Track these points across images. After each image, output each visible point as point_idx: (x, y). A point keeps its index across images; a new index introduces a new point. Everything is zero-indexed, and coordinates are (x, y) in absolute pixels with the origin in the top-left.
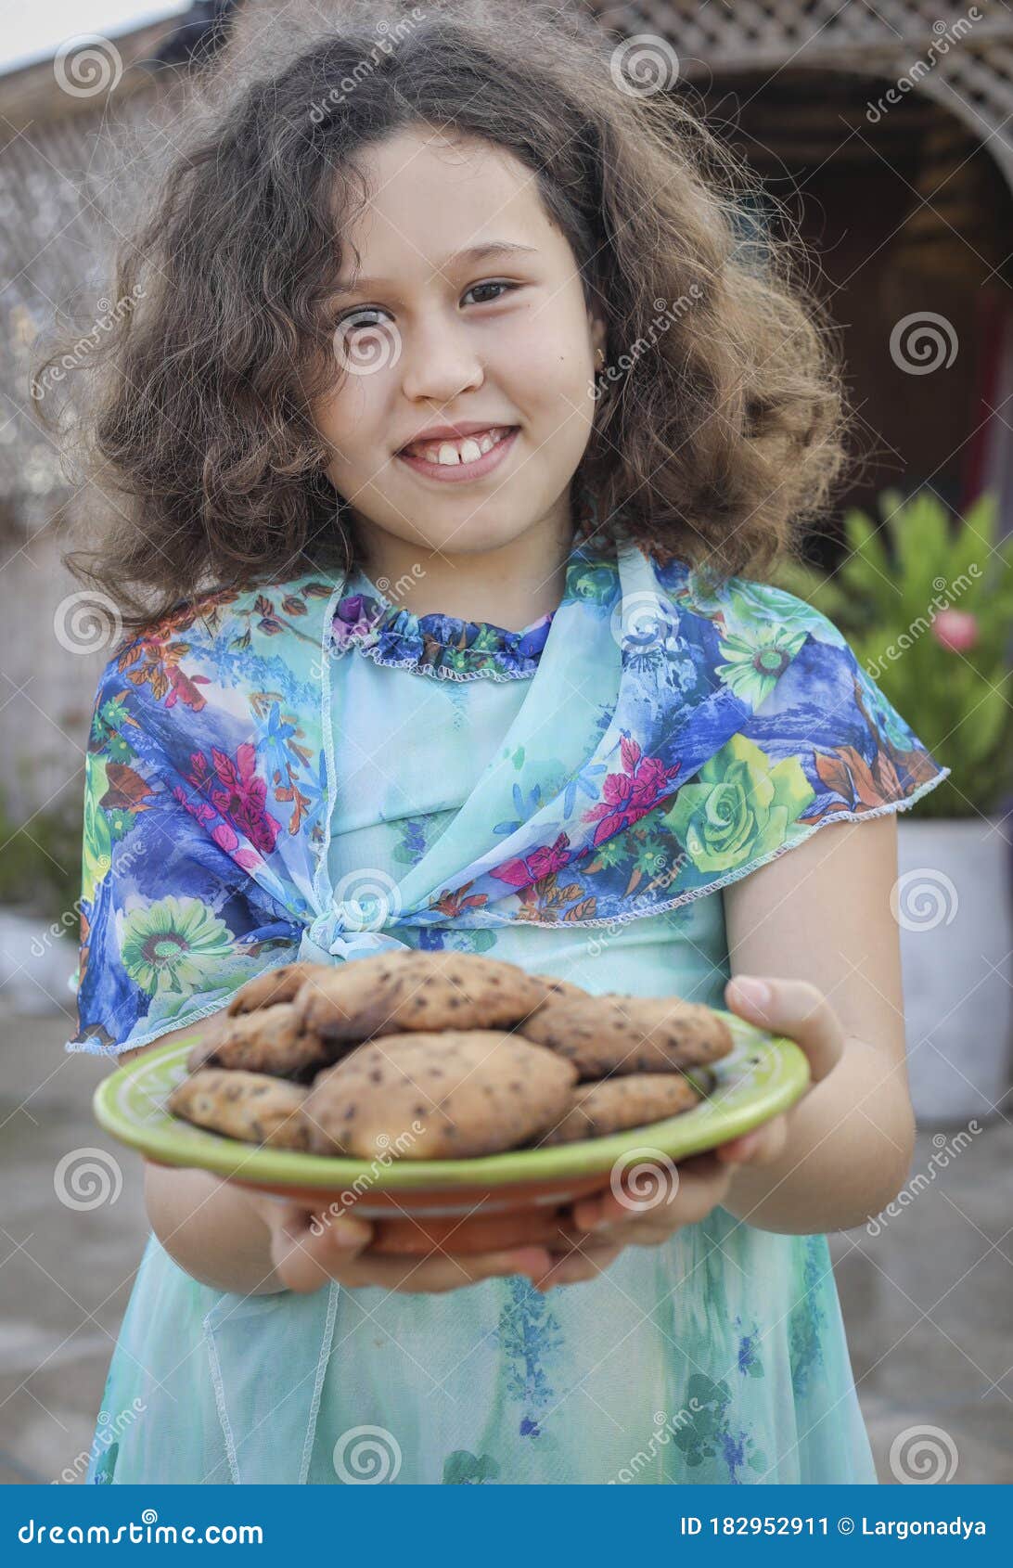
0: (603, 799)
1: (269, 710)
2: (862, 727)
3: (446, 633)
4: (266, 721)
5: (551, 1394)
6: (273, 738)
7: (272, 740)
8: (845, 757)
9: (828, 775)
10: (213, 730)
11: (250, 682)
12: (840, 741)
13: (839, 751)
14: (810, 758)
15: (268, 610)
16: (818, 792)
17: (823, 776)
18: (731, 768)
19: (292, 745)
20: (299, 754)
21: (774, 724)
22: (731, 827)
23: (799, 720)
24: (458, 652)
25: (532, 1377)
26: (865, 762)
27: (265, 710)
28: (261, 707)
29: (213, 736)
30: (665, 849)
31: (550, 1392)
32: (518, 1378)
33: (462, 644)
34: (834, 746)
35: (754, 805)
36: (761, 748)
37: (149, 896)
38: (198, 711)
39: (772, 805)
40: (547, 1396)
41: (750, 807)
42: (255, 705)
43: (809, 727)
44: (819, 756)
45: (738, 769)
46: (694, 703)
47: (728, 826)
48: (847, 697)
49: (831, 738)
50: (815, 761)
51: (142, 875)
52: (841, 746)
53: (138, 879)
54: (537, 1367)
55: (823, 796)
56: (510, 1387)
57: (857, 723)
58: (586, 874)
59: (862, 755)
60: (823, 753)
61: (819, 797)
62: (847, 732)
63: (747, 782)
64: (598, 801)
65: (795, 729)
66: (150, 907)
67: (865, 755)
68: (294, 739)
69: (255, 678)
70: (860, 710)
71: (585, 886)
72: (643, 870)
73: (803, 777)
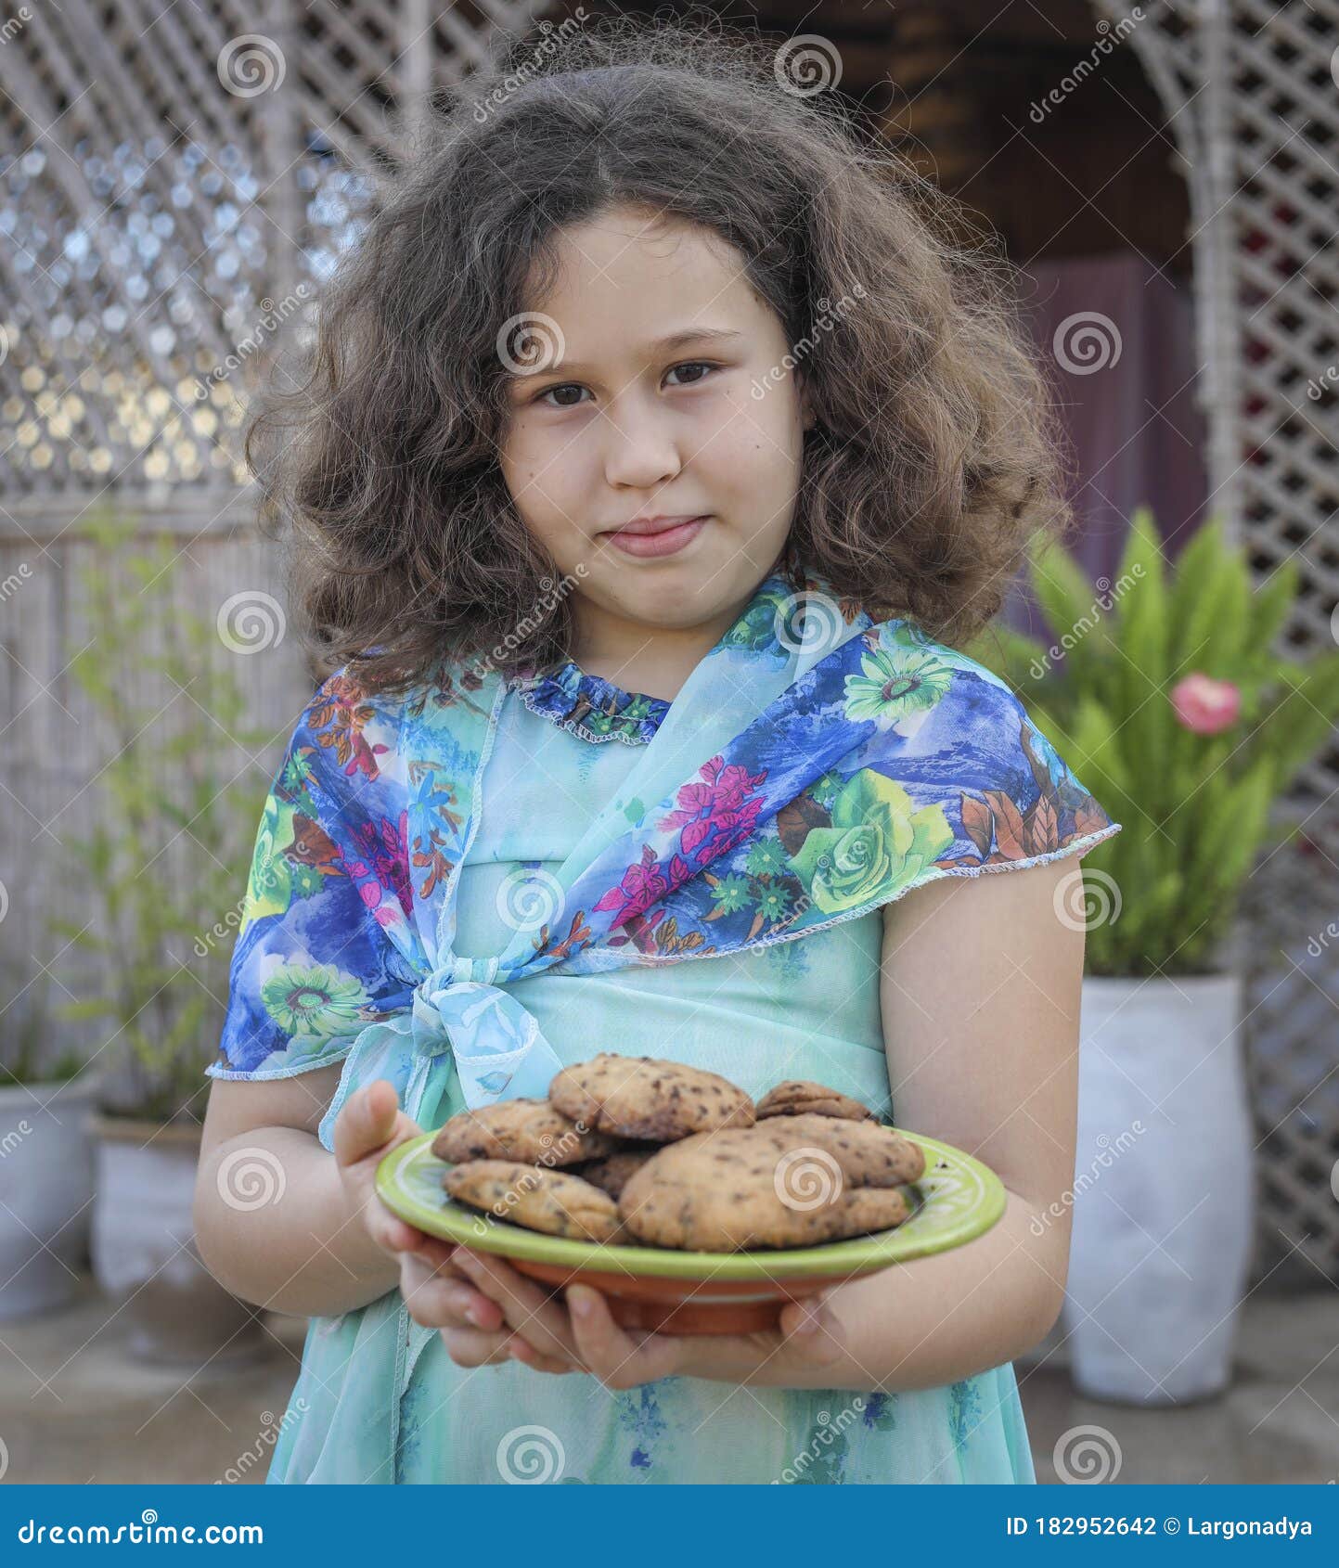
0: (677, 806)
1: (423, 778)
2: (1023, 772)
3: (598, 697)
4: (418, 788)
5: (665, 1427)
6: (421, 805)
7: (420, 808)
8: (994, 803)
9: (972, 820)
10: (383, 801)
11: (412, 749)
12: (993, 786)
13: (989, 796)
14: (956, 802)
15: (446, 686)
16: (957, 836)
17: (966, 820)
18: (871, 810)
19: (444, 812)
20: (449, 820)
21: (923, 767)
22: (863, 871)
23: (950, 763)
24: (605, 717)
25: (647, 1409)
26: (1016, 810)
27: (419, 778)
28: (416, 774)
29: (383, 807)
30: (789, 894)
31: (664, 1426)
32: (632, 1409)
33: (612, 710)
34: (985, 789)
35: (891, 849)
36: (906, 790)
37: (316, 957)
38: (372, 781)
39: (909, 853)
40: (659, 1429)
41: (886, 851)
42: (412, 772)
43: (959, 770)
44: (966, 799)
45: (879, 810)
46: (803, 713)
47: (859, 870)
48: (1011, 737)
49: (984, 780)
50: (961, 804)
51: (316, 937)
52: (992, 790)
53: (311, 939)
54: (652, 1399)
55: (962, 842)
56: (623, 1418)
57: (1018, 767)
58: (707, 922)
59: (1015, 802)
60: (971, 796)
61: (957, 841)
62: (1002, 777)
63: (887, 826)
64: (672, 809)
65: (943, 774)
66: (312, 967)
67: (1019, 801)
68: (448, 806)
69: (418, 747)
70: (1024, 752)
71: (706, 933)
72: (765, 915)
73: (946, 822)
